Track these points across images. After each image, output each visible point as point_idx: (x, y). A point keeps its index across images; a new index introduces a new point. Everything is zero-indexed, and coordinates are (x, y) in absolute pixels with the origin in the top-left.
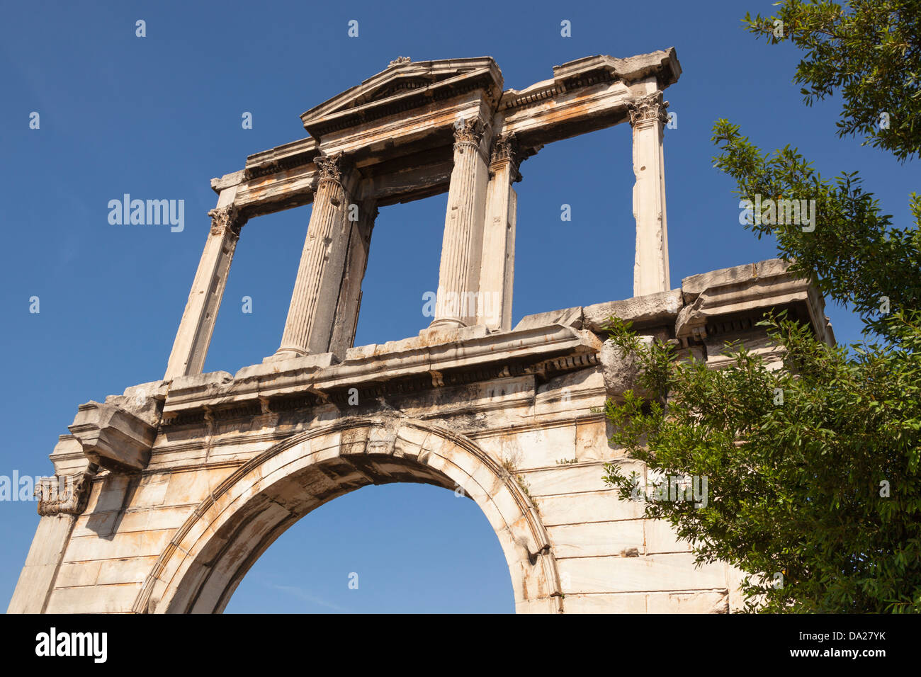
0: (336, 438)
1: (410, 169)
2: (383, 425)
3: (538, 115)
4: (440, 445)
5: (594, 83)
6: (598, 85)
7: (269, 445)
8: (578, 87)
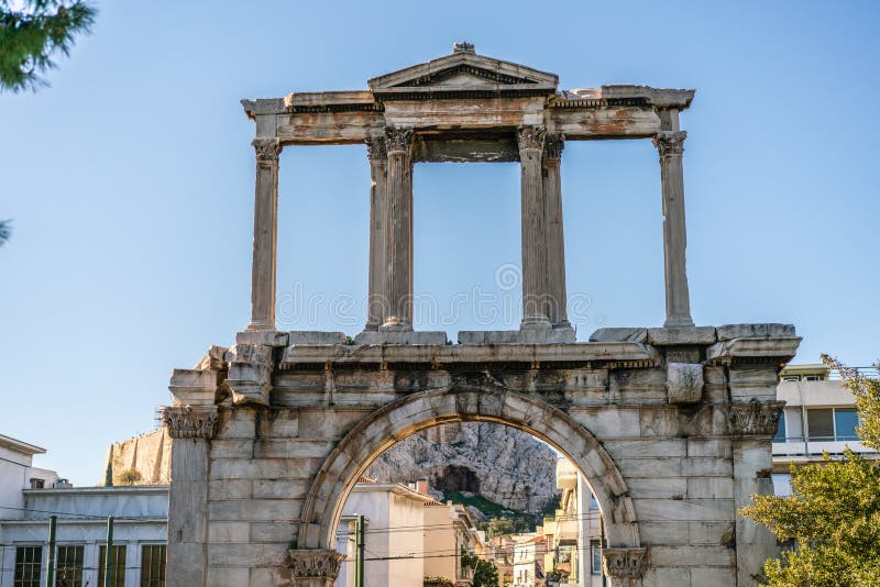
0: (452, 399)
1: (461, 141)
2: (492, 393)
3: (583, 123)
4: (541, 414)
5: (632, 105)
6: (635, 108)
7: (392, 397)
8: (618, 104)
